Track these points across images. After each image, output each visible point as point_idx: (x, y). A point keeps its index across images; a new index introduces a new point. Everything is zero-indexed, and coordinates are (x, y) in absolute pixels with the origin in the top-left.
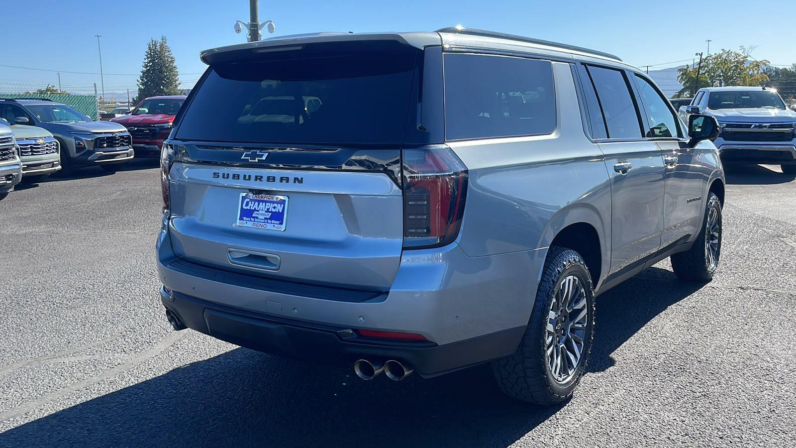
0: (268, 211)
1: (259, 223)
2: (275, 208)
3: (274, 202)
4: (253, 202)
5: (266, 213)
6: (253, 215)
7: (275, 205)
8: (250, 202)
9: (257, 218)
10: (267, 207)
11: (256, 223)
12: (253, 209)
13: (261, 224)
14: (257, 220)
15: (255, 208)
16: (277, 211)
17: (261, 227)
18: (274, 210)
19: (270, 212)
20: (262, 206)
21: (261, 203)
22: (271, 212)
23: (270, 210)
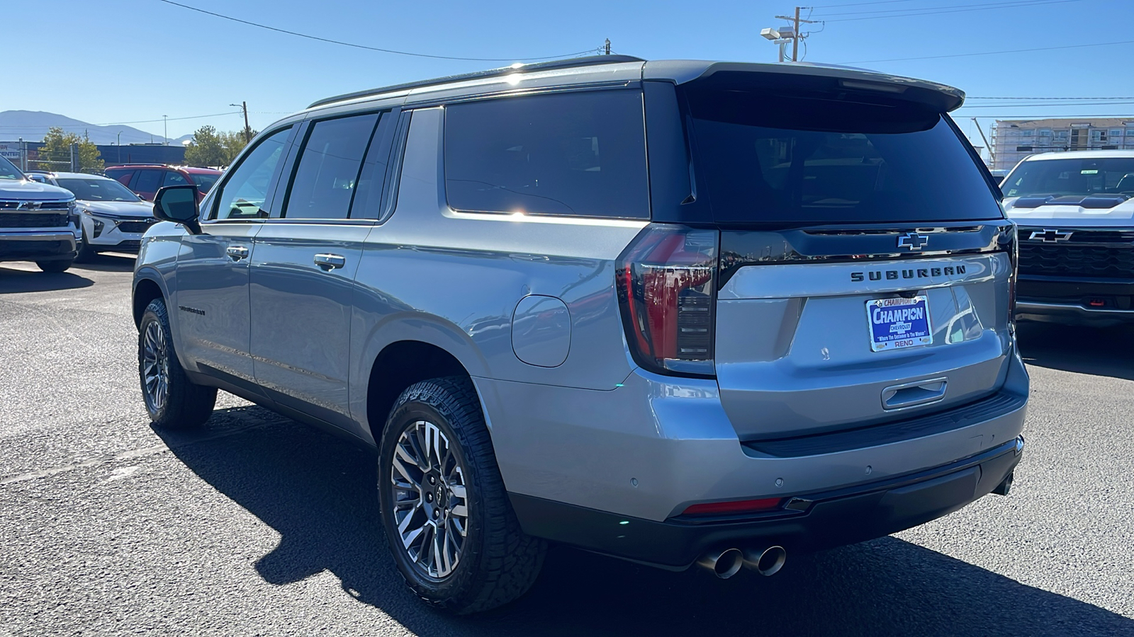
0: (906, 321)
1: (903, 340)
2: (913, 314)
3: (911, 307)
4: (886, 312)
5: (906, 324)
6: (891, 331)
7: (914, 310)
8: (882, 313)
9: (896, 333)
10: (904, 315)
11: (899, 341)
12: (888, 321)
13: (906, 340)
14: (896, 337)
15: (890, 320)
16: (918, 318)
17: (906, 346)
18: (913, 318)
19: (909, 322)
20: (898, 314)
21: (896, 311)
22: (911, 321)
23: (909, 319)
